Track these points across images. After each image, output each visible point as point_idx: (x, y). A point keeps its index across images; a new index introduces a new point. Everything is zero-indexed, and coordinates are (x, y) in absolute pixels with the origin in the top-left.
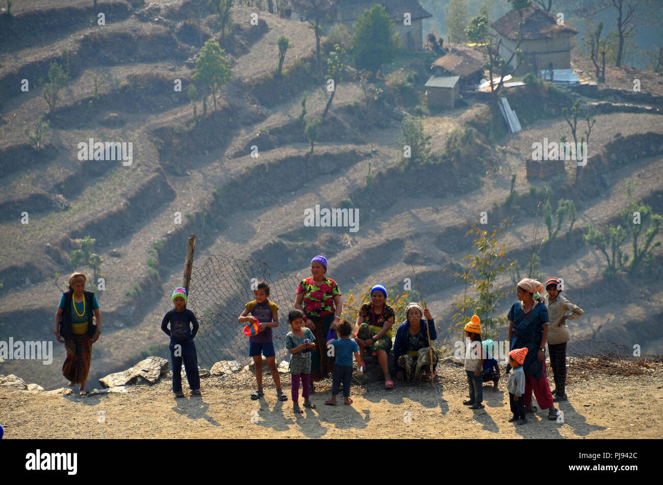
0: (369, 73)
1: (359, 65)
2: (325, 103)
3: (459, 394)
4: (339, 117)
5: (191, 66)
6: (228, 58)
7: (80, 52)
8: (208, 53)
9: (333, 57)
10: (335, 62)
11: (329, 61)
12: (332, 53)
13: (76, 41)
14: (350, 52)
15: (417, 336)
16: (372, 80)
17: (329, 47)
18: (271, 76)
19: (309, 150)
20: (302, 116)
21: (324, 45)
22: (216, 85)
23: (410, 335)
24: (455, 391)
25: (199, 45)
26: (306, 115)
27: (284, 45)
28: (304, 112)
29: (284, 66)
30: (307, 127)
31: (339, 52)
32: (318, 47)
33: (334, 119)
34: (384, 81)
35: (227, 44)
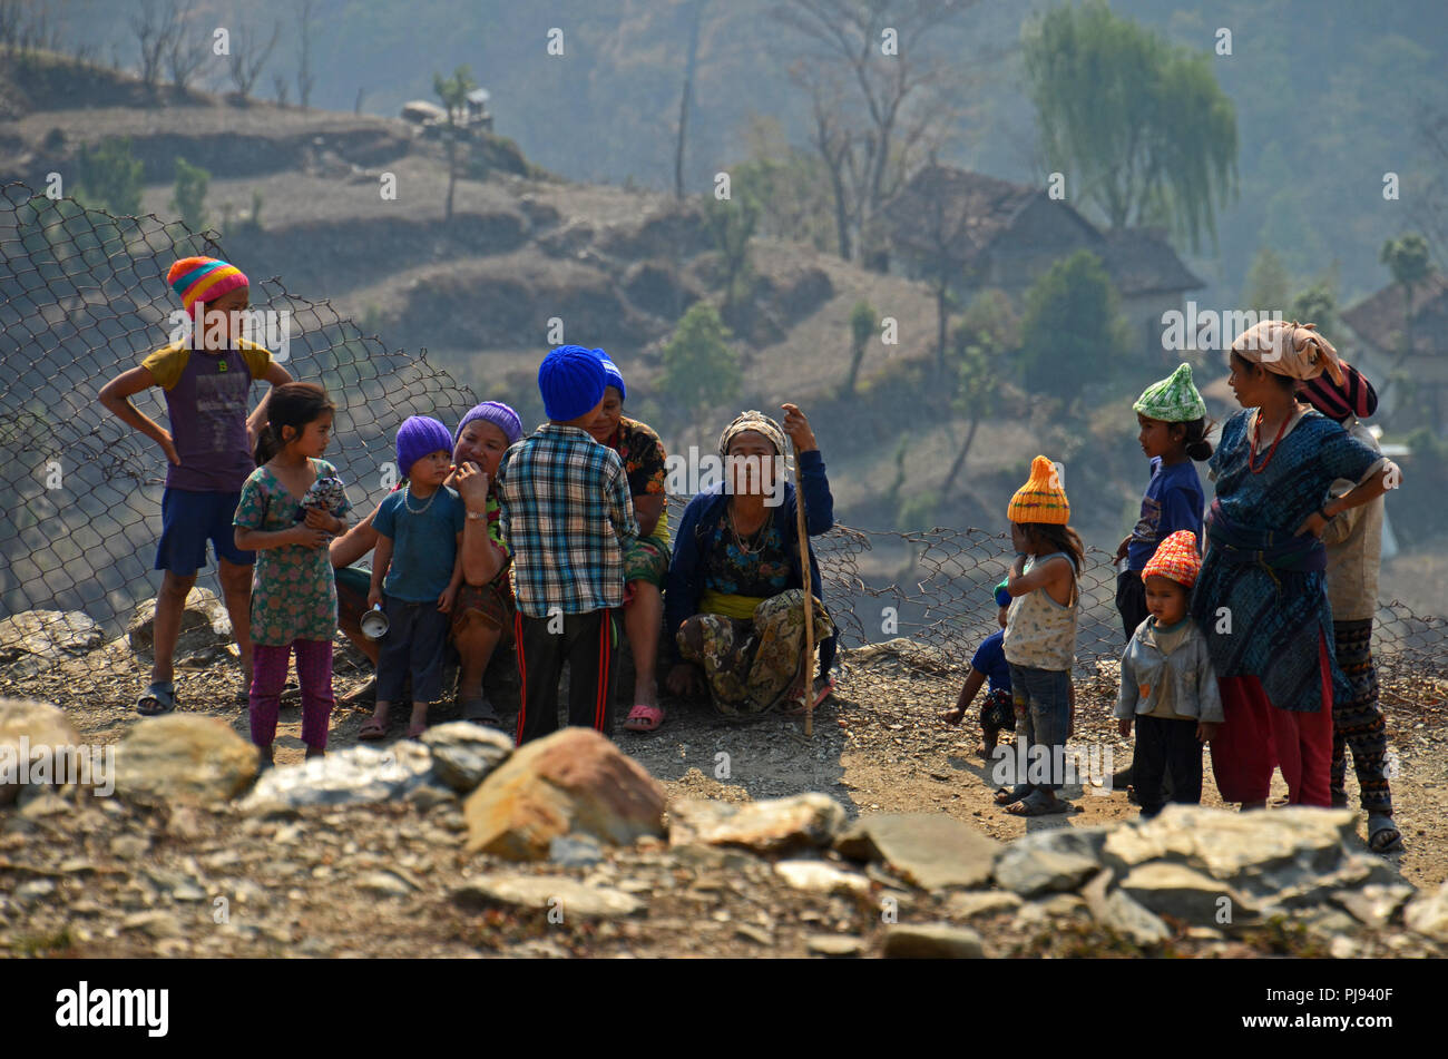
0: (1057, 402)
1: (1033, 383)
2: (949, 462)
3: (905, 767)
4: (981, 495)
5: (652, 361)
6: (738, 348)
7: (406, 318)
8: (694, 332)
9: (972, 360)
10: (977, 371)
11: (965, 368)
12: (973, 351)
13: (400, 292)
14: (1015, 353)
15: (754, 540)
16: (1060, 417)
17: (967, 337)
18: (831, 394)
19: (905, 563)
20: (895, 488)
21: (958, 334)
22: (705, 405)
23: (728, 536)
24: (890, 755)
25: (673, 317)
26: (904, 487)
27: (865, 327)
28: (901, 479)
29: (862, 373)
30: (904, 511)
31: (988, 349)
32: (943, 337)
33: (967, 499)
34: (1086, 423)
35: (737, 317)
